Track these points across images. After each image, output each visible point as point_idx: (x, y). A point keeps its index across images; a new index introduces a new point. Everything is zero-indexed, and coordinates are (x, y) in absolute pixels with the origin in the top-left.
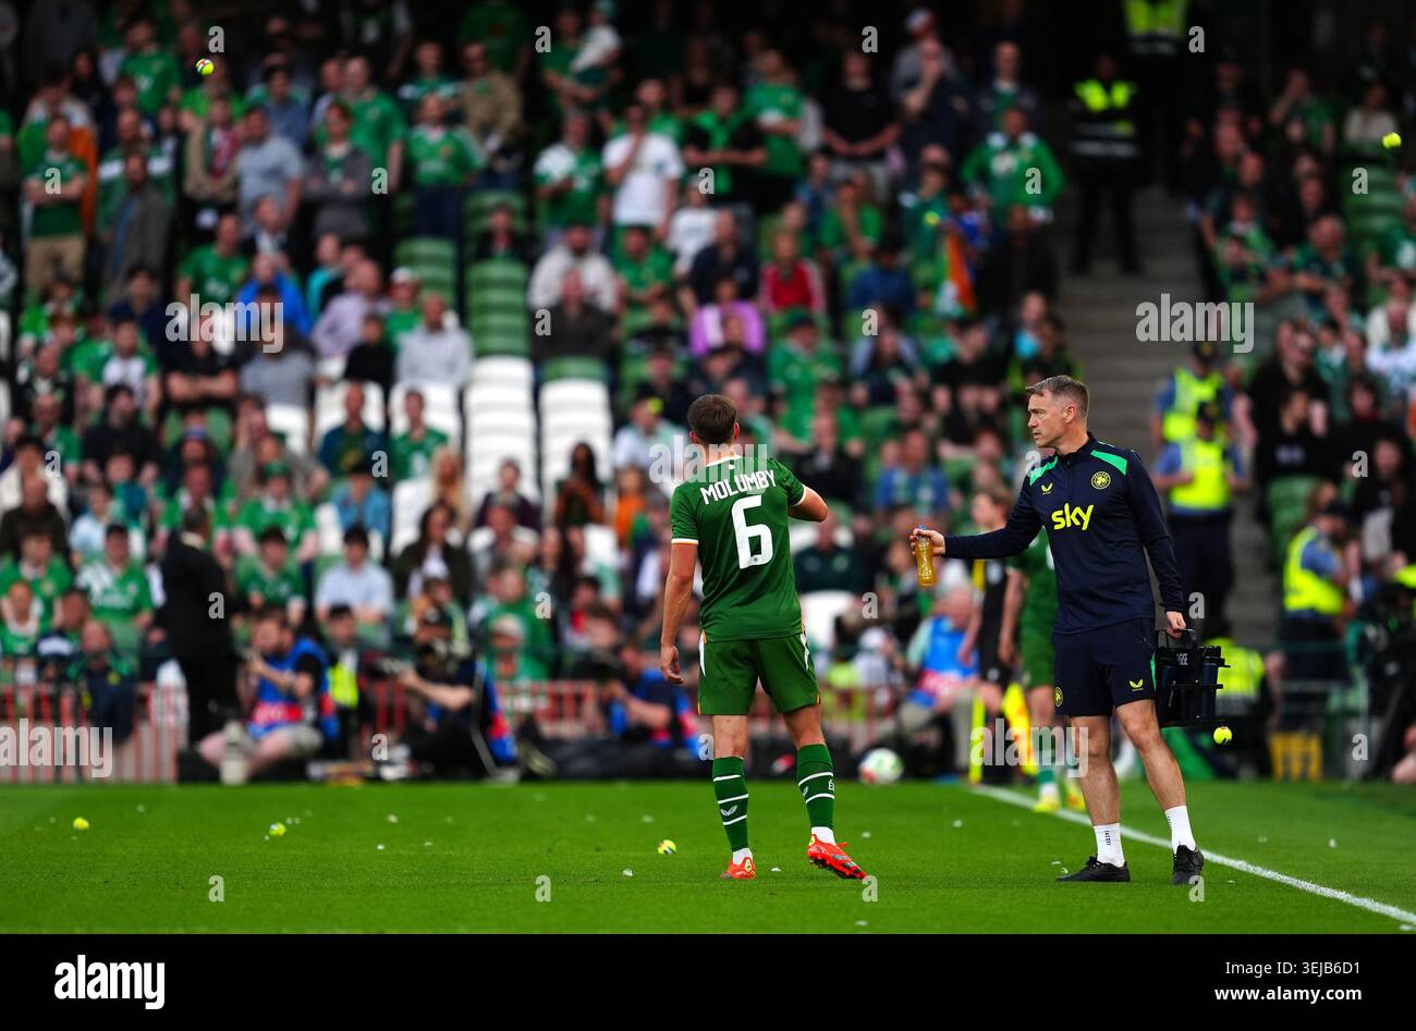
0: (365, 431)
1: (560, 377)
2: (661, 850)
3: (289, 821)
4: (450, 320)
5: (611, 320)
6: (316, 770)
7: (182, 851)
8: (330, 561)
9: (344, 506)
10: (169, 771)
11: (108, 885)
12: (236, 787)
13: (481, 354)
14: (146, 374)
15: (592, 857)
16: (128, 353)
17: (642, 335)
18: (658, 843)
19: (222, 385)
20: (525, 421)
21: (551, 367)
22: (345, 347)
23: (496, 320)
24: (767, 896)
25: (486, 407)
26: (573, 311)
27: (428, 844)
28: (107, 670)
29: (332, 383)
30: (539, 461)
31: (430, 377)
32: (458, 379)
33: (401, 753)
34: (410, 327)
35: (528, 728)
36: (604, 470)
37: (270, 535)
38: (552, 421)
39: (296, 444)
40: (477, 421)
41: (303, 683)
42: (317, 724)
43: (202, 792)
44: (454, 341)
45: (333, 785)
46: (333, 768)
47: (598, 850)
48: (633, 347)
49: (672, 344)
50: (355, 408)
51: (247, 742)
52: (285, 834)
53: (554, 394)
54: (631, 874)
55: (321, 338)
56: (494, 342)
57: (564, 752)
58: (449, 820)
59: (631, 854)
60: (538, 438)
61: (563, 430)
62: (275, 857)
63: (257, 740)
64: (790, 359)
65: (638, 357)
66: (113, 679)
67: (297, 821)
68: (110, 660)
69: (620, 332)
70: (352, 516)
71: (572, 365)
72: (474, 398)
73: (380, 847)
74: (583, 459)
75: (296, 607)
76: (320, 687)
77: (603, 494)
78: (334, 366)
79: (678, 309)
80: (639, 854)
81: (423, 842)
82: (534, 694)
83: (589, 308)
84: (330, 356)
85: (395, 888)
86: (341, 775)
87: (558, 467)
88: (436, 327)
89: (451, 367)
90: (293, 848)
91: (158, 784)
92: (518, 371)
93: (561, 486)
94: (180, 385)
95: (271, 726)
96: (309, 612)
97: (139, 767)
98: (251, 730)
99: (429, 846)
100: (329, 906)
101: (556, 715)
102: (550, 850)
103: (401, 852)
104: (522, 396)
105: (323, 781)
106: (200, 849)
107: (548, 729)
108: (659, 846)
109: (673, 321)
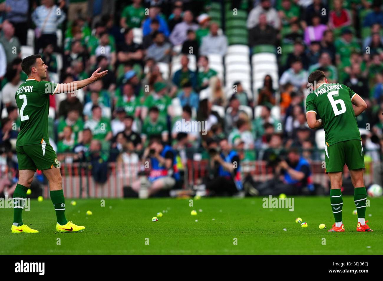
0: (189, 72)
1: (259, 52)
2: (297, 221)
3: (164, 211)
4: (220, 32)
5: (278, 31)
6: (173, 193)
7: (125, 222)
8: (178, 118)
9: (182, 99)
10: (120, 194)
11: (99, 235)
12: (144, 200)
13: (231, 44)
14: (111, 51)
15: (272, 224)
16: (105, 44)
17: (288, 36)
18: (296, 219)
19: (137, 55)
20: (247, 68)
21: (256, 48)
22: (181, 42)
23: (236, 31)
24: (335, 237)
25: (232, 63)
26: (263, 28)
27: (213, 219)
28: (99, 157)
29: (177, 54)
30: (252, 82)
31: (212, 53)
32: (223, 53)
33: (203, 187)
34: (205, 35)
35: (249, 177)
36: (275, 85)
37: (153, 109)
38: (256, 68)
39: (165, 76)
40: (229, 68)
41: (169, 162)
42: (173, 176)
43: (132, 201)
44: (221, 40)
45: (179, 199)
46: (179, 192)
47: (274, 221)
48: (285, 41)
49: (299, 39)
50: (185, 64)
51: (148, 183)
52: (162, 216)
53: (257, 58)
54: (286, 230)
55: (173, 39)
56: (235, 39)
57: (262, 186)
58: (221, 211)
59: (286, 223)
60: (252, 74)
61: (260, 71)
62: (159, 224)
63: (152, 183)
64: (342, 45)
65: (287, 44)
66: (100, 161)
67: (167, 211)
68: (100, 154)
69: (280, 36)
70: (185, 103)
71: (263, 48)
72: (228, 59)
73: (196, 221)
74: (268, 81)
75: (165, 135)
76: (174, 163)
77: (275, 95)
78: (178, 48)
79: (300, 27)
80: (289, 223)
81: (212, 219)
82: (250, 165)
83: (269, 27)
84: (177, 45)
85: (202, 236)
86: (182, 195)
87: (259, 84)
88: (215, 35)
89: (220, 48)
90: (165, 221)
91: (116, 199)
92: (244, 50)
93: (260, 90)
94: (122, 56)
95: (156, 178)
96: (170, 136)
97: (110, 192)
98: (150, 179)
99: (214, 220)
100: (178, 242)
101: (259, 173)
102: (257, 222)
103: (204, 222)
104: (246, 59)
105: (176, 197)
106: (131, 222)
107: (256, 178)
108: (296, 220)
109: (300, 32)
